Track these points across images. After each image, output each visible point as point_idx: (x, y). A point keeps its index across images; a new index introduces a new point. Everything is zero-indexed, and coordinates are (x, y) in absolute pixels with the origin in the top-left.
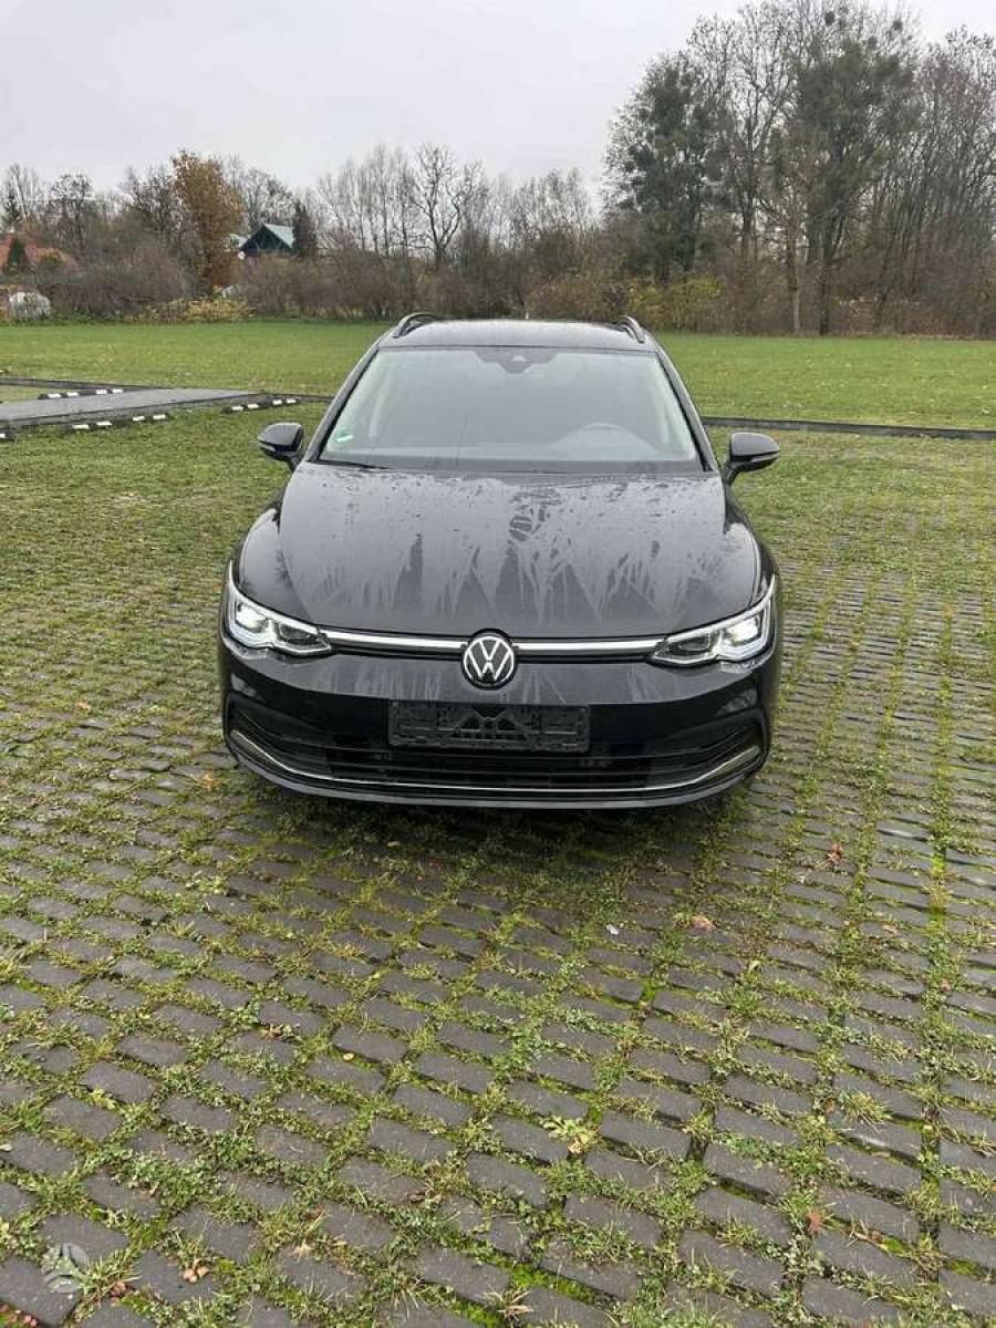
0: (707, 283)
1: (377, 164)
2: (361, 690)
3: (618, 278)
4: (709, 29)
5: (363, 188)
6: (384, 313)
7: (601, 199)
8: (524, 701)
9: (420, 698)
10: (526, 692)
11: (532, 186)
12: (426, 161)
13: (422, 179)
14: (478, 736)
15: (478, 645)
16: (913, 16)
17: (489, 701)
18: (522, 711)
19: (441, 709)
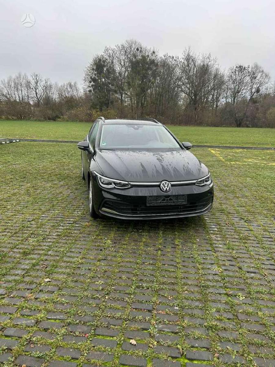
0: (113, 111)
1: (19, 77)
2: (140, 195)
3: (90, 110)
4: (108, 50)
5: (15, 83)
6: (22, 118)
7: (82, 89)
8: (174, 194)
9: (153, 195)
10: (174, 192)
11: (64, 85)
12: (34, 78)
13: (33, 82)
14: (165, 203)
15: (163, 183)
16: (157, 50)
17: (167, 195)
18: (174, 196)
19: (157, 197)
